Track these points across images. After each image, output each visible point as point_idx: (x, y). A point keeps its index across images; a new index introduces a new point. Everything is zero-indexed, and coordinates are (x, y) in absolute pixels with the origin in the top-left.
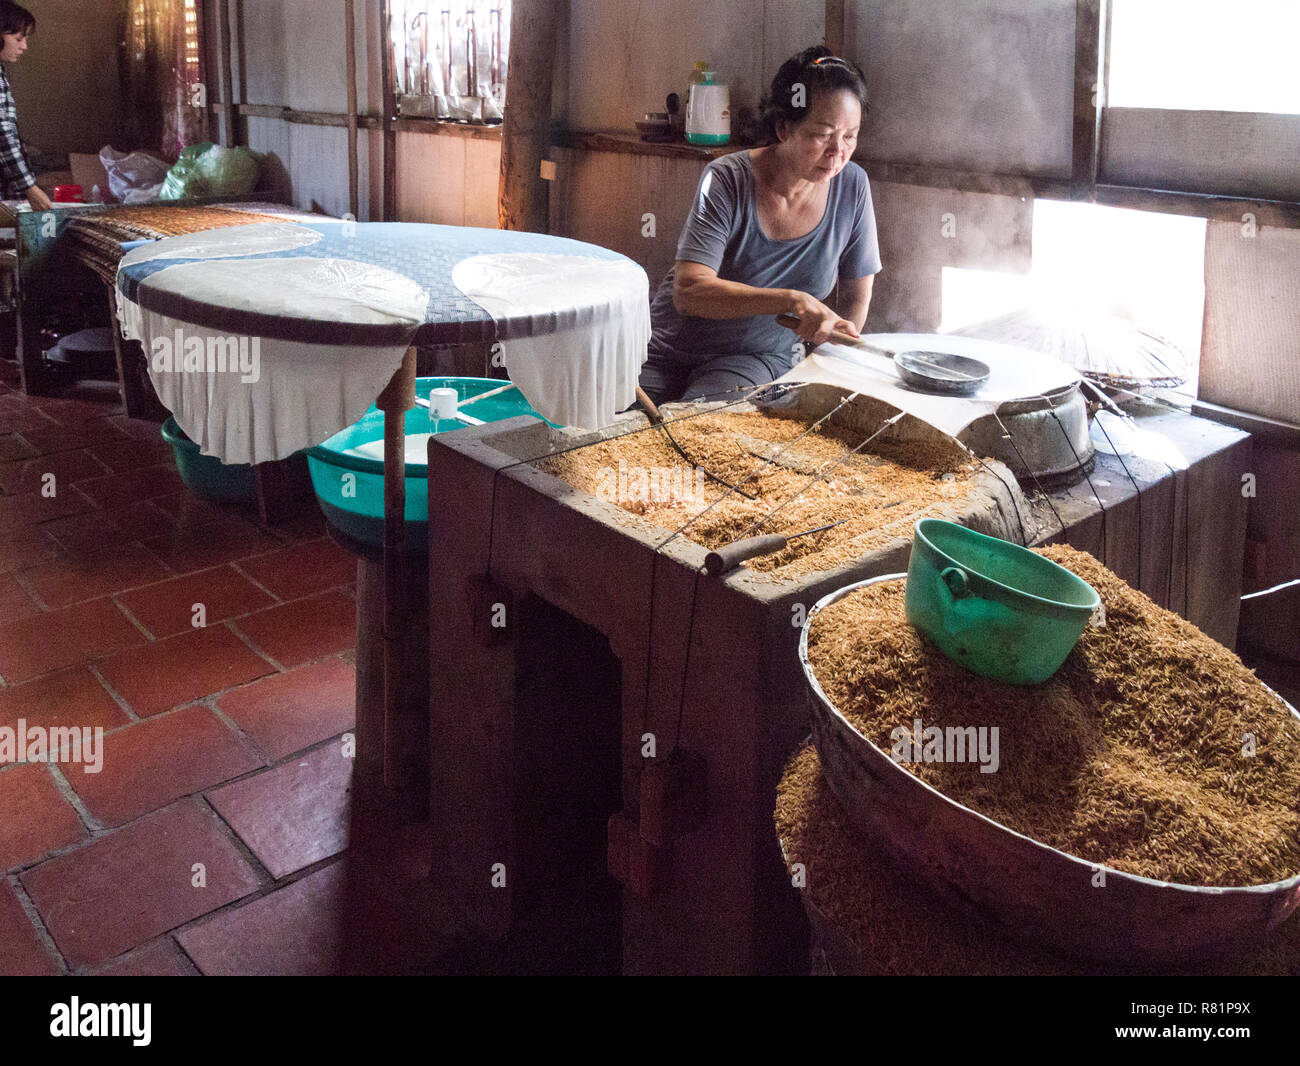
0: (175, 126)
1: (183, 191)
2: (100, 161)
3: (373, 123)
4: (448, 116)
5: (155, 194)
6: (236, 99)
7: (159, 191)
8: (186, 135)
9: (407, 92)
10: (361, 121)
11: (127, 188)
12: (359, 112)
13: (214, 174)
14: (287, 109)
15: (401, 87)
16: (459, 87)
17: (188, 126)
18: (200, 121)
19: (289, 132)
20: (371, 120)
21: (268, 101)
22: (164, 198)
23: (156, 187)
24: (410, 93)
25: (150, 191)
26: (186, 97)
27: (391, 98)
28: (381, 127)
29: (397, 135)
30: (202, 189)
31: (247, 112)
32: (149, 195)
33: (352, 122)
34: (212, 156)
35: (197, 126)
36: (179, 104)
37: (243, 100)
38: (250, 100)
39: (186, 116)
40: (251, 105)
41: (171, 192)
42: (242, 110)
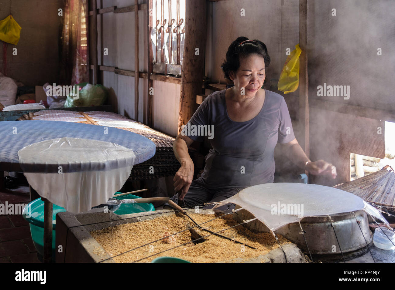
0: (75, 75)
1: (72, 104)
2: (43, 89)
3: (144, 75)
4: (171, 73)
5: (62, 105)
6: (99, 63)
7: (64, 103)
8: (80, 79)
9: (156, 62)
10: (140, 75)
11: (54, 102)
12: (140, 70)
13: (86, 97)
14: (117, 68)
15: (155, 60)
16: (174, 60)
17: (80, 75)
18: (86, 73)
19: (117, 78)
20: (144, 74)
21: (111, 65)
22: (65, 107)
23: (63, 102)
24: (158, 62)
25: (60, 103)
26: (80, 62)
27: (151, 65)
28: (147, 78)
29: (153, 81)
30: (80, 104)
31: (103, 69)
32: (60, 105)
33: (136, 74)
34: (86, 89)
35: (84, 75)
36: (77, 65)
37: (102, 65)
38: (104, 64)
39: (80, 70)
40: (105, 66)
41: (69, 104)
42: (102, 68)
